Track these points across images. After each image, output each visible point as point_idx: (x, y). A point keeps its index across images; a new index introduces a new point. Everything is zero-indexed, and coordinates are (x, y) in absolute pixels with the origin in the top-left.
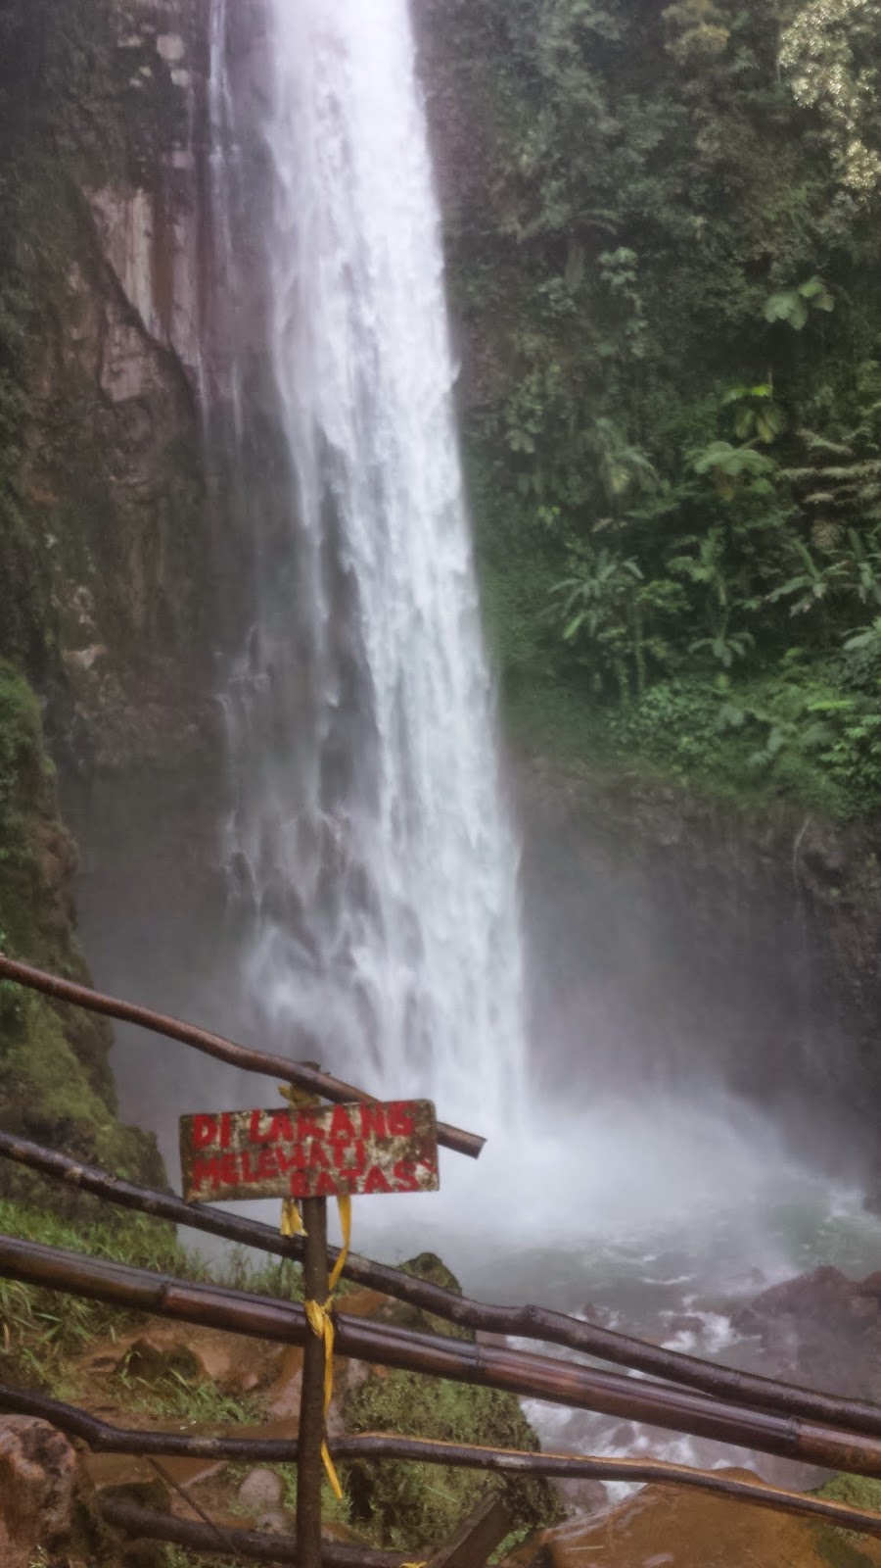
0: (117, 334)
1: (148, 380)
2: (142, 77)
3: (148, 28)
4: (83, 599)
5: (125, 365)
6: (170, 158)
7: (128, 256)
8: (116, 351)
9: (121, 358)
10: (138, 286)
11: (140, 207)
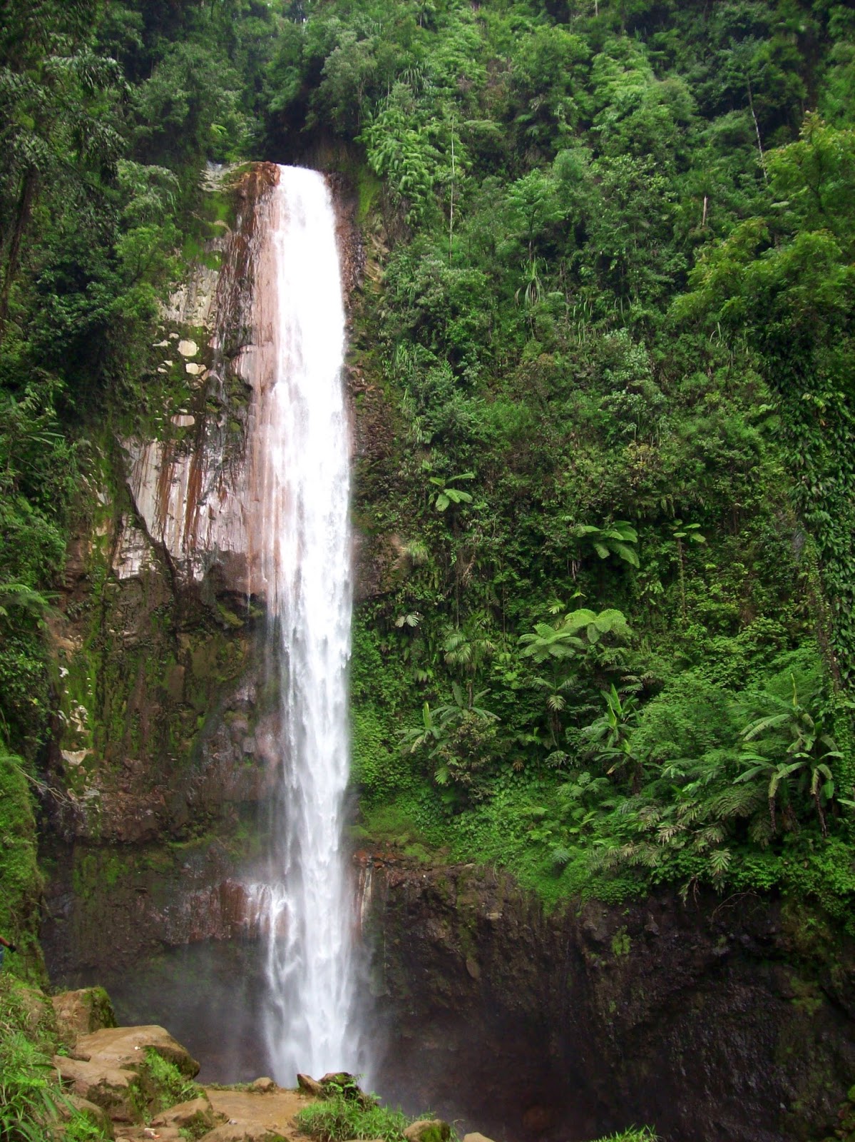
0: (127, 534)
1: (144, 566)
2: (167, 367)
3: (174, 335)
4: (81, 715)
5: (130, 555)
6: (178, 419)
7: (141, 482)
8: (125, 545)
9: (128, 550)
10: (147, 503)
11: (155, 451)
